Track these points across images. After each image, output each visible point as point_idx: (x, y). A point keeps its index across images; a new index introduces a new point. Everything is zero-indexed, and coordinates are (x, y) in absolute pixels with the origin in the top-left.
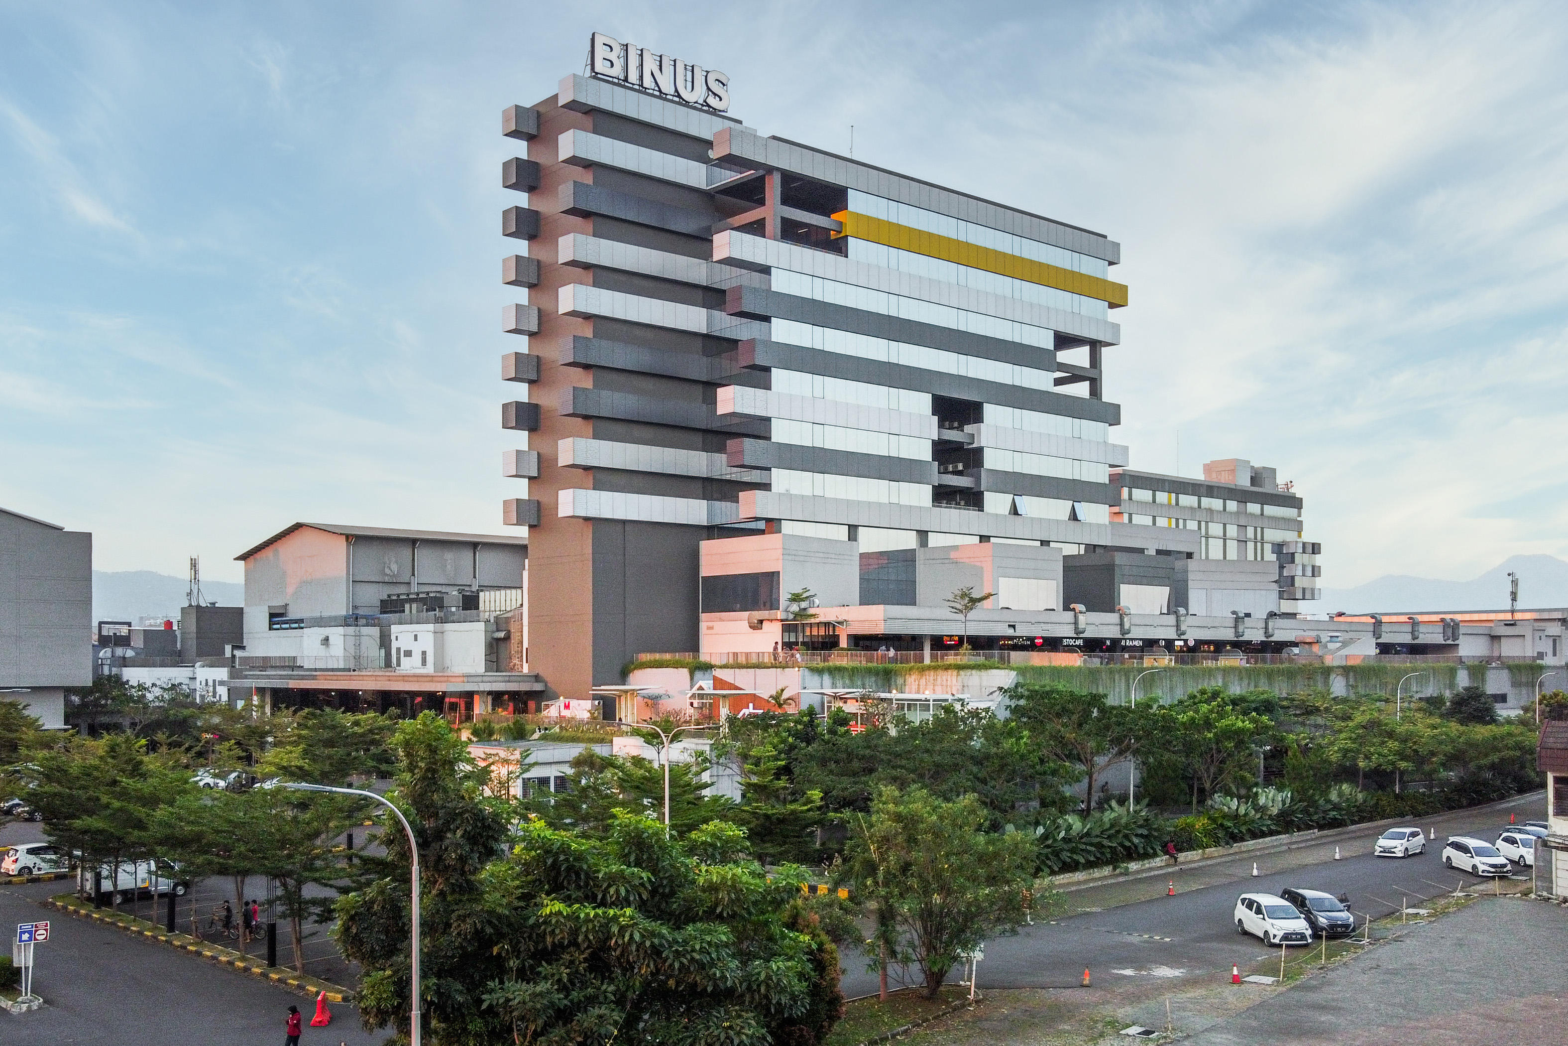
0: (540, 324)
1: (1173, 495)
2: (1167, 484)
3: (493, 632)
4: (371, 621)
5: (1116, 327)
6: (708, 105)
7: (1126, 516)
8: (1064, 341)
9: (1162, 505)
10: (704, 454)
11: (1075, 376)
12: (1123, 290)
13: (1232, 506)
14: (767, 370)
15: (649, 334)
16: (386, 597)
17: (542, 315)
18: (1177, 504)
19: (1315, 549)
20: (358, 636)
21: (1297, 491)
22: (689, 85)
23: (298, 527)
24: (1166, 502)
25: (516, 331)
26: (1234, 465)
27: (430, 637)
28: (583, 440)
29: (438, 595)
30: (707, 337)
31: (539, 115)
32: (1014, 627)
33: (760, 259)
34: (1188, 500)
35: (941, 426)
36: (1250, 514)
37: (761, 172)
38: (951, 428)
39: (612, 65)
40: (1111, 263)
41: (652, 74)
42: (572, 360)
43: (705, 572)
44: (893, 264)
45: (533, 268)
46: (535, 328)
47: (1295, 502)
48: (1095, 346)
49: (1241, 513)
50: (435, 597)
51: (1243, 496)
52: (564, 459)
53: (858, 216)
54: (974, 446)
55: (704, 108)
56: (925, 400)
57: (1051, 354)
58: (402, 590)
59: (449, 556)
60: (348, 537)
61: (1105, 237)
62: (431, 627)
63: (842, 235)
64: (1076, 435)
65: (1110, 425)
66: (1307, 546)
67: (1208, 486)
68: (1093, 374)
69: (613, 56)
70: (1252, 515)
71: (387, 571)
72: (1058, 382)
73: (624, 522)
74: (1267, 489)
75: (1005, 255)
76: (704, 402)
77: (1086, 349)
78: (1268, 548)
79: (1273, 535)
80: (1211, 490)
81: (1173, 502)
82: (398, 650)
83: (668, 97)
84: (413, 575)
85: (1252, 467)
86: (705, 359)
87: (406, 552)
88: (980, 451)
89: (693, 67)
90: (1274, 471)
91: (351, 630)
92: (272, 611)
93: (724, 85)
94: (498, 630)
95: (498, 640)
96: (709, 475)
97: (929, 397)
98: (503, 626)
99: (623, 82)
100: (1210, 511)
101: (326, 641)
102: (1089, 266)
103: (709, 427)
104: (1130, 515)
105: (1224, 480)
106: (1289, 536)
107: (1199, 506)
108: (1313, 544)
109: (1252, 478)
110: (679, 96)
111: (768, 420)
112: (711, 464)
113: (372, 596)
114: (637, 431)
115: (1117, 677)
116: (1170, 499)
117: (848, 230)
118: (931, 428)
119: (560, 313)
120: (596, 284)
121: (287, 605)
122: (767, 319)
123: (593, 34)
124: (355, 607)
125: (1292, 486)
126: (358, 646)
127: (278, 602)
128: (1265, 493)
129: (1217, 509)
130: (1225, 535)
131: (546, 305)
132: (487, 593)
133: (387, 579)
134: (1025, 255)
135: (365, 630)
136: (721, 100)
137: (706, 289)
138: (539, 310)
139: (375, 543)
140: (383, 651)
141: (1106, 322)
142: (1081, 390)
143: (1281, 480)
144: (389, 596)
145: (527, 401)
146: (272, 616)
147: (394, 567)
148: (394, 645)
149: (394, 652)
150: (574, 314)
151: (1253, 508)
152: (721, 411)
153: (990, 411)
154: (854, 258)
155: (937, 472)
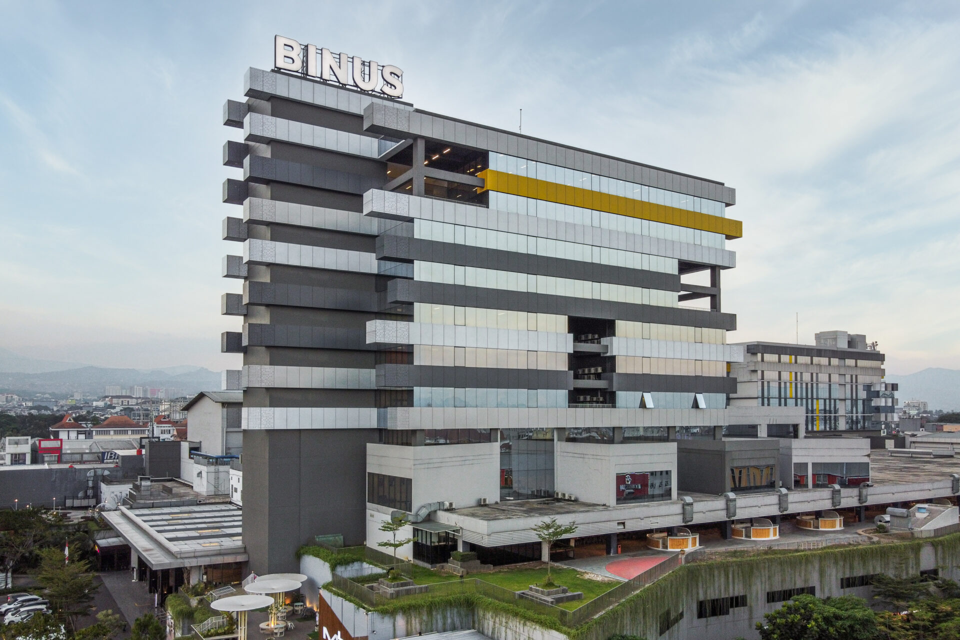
1: (793, 357)
2: (789, 350)
5: (732, 254)
6: (384, 93)
7: (759, 373)
8: (686, 267)
9: (785, 364)
11: (695, 293)
12: (738, 225)
13: (835, 361)
14: (410, 304)
18: (796, 362)
19: (894, 387)
20: (217, 472)
21: (880, 349)
22: (367, 77)
23: (203, 395)
24: (788, 361)
26: (834, 335)
30: (379, 276)
31: (249, 107)
32: (623, 524)
33: (403, 212)
34: (803, 359)
35: (577, 339)
36: (848, 366)
37: (410, 141)
38: (586, 341)
39: (293, 61)
40: (728, 205)
41: (331, 67)
42: (248, 302)
43: (369, 470)
44: (532, 212)
45: (244, 226)
47: (880, 357)
48: (715, 270)
49: (842, 367)
51: (842, 355)
53: (498, 173)
54: (608, 354)
55: (382, 95)
56: (562, 321)
57: (678, 278)
60: (223, 404)
61: (723, 184)
63: (485, 189)
64: (698, 340)
65: (727, 330)
66: (888, 386)
67: (817, 349)
69: (293, 54)
70: (849, 367)
72: (681, 298)
73: (300, 430)
74: (859, 349)
75: (634, 201)
77: (708, 272)
78: (860, 388)
79: (863, 379)
80: (819, 353)
81: (793, 361)
83: (347, 87)
85: (849, 335)
86: (375, 294)
88: (613, 358)
89: (369, 63)
90: (864, 337)
91: (212, 468)
93: (398, 77)
97: (567, 317)
99: (304, 76)
100: (819, 365)
101: (200, 474)
102: (709, 208)
104: (763, 372)
105: (829, 345)
106: (874, 379)
107: (812, 363)
108: (893, 385)
109: (849, 342)
110: (357, 86)
111: (412, 347)
115: (716, 573)
116: (790, 359)
117: (489, 185)
118: (566, 344)
120: (273, 238)
121: (201, 442)
122: (411, 262)
123: (275, 37)
124: (228, 449)
125: (877, 345)
126: (217, 479)
127: (198, 440)
128: (858, 353)
129: (824, 364)
130: (830, 381)
134: (653, 201)
135: (221, 468)
136: (395, 88)
141: (723, 250)
142: (703, 304)
143: (869, 341)
146: (190, 449)
148: (231, 483)
151: (850, 362)
152: (369, 340)
153: (620, 325)
154: (495, 208)
155: (574, 379)
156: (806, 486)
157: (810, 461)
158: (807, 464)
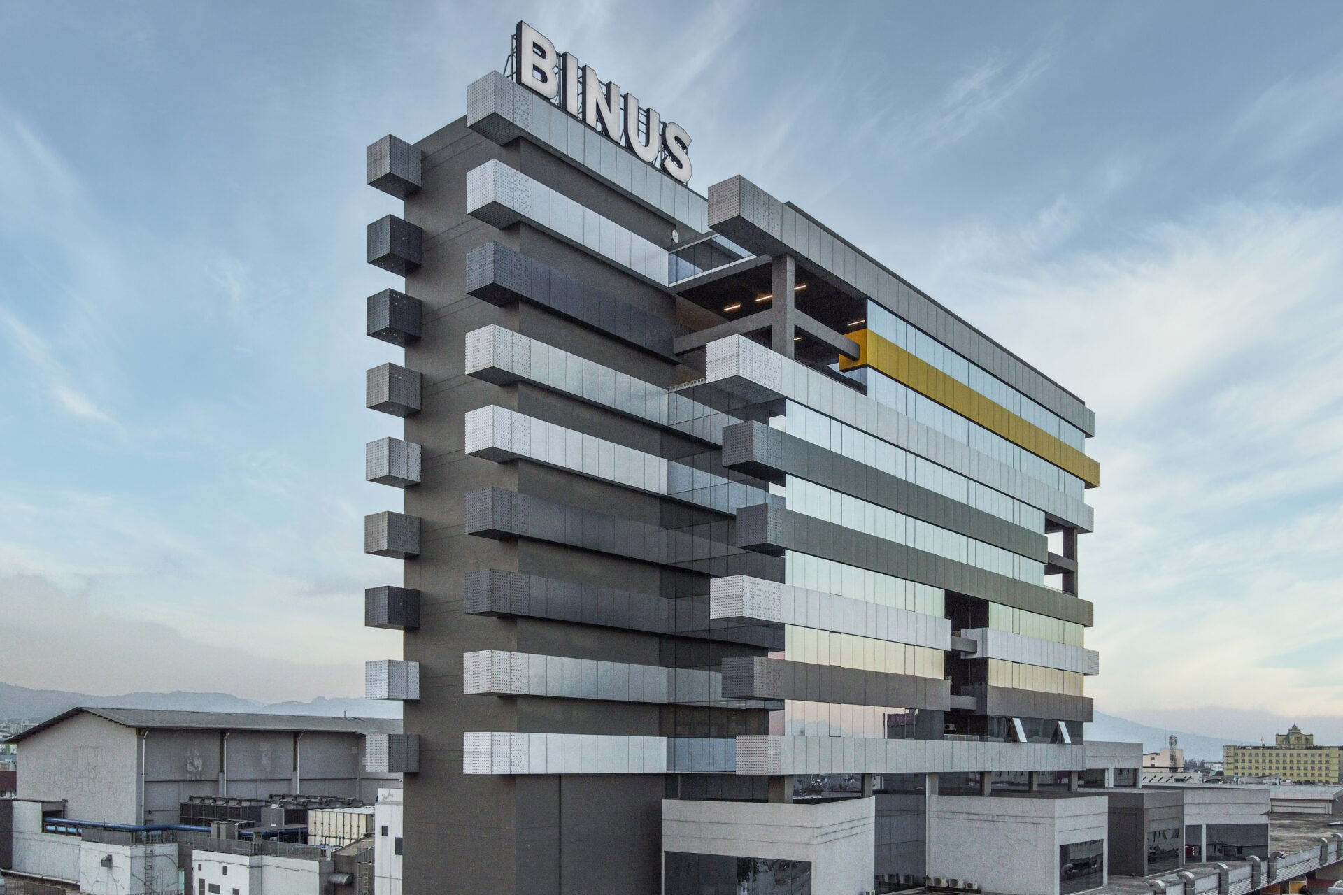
0: (424, 471)
3: (330, 874)
4: (167, 834)
5: (1090, 512)
6: (667, 172)
8: (1049, 523)
10: (663, 670)
12: (1096, 467)
14: (778, 552)
15: (594, 492)
16: (186, 800)
17: (428, 460)
20: (150, 856)
22: (643, 136)
23: (76, 713)
25: (388, 480)
27: (245, 872)
28: (505, 654)
29: (253, 804)
30: (666, 501)
31: (424, 158)
33: (774, 385)
35: (953, 631)
37: (772, 255)
38: (962, 633)
39: (545, 79)
40: (1087, 435)
41: (598, 108)
42: (490, 527)
43: (668, 845)
44: (911, 411)
45: (416, 385)
46: (415, 476)
48: (1070, 531)
50: (249, 808)
52: (472, 685)
53: (879, 339)
54: (977, 656)
56: (939, 598)
57: (1044, 541)
58: (206, 791)
59: (265, 747)
60: (140, 730)
61: (1083, 403)
62: (246, 860)
63: (861, 363)
64: (1061, 641)
65: (1086, 626)
68: (1067, 564)
69: (546, 66)
71: (189, 767)
72: (1045, 572)
73: (559, 777)
76: (661, 595)
77: (1062, 534)
82: (202, 882)
84: (222, 771)
86: (664, 532)
87: (213, 745)
88: (984, 662)
89: (648, 112)
91: (140, 849)
92: (48, 809)
94: (336, 871)
95: (336, 886)
96: (671, 700)
97: (940, 594)
98: (345, 868)
101: (108, 862)
102: (1071, 436)
103: (671, 631)
110: (632, 150)
111: (780, 627)
112: (672, 685)
113: (170, 798)
114: (578, 637)
117: (867, 357)
118: (945, 636)
119: (468, 451)
120: (525, 409)
121: (64, 802)
123: (519, 26)
124: (148, 812)
126: (149, 868)
127: (55, 796)
131: (437, 440)
132: (319, 812)
133: (188, 777)
134: (1024, 416)
135: (159, 849)
136: (681, 166)
137: (666, 431)
138: (423, 450)
139: (174, 736)
140: (182, 875)
141: (1082, 504)
144: (191, 798)
145: (402, 586)
146: (46, 814)
147: (198, 763)
148: (197, 875)
149: (196, 884)
150: (490, 454)
152: (716, 612)
153: (993, 610)
154: (873, 398)
155: (952, 694)
156: (1199, 859)
157: (1203, 822)
158: (1200, 826)
